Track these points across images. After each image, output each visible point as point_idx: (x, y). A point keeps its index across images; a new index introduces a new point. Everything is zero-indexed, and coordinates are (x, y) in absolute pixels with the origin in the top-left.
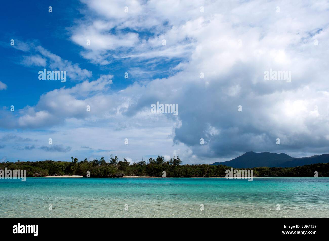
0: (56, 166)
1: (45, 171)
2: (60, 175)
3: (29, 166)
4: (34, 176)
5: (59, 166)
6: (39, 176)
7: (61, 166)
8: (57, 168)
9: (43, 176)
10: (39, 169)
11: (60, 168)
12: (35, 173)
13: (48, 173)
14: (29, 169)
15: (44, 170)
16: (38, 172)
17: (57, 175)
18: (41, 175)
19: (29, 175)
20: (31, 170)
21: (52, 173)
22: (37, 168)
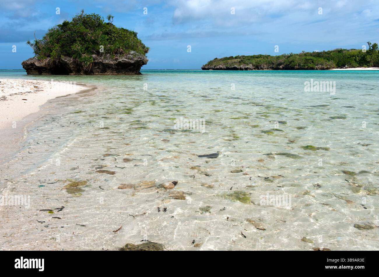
0: (347, 56)
1: (330, 63)
2: (352, 67)
3: (311, 58)
4: (317, 69)
5: (351, 56)
6: (323, 69)
7: (353, 56)
8: (348, 58)
9: (327, 69)
10: (323, 60)
11: (352, 58)
12: (317, 65)
13: (334, 65)
14: (311, 61)
15: (329, 61)
16: (322, 64)
17: (347, 68)
18: (325, 67)
19: (311, 67)
20: (313, 62)
21: (340, 65)
22: (320, 59)
